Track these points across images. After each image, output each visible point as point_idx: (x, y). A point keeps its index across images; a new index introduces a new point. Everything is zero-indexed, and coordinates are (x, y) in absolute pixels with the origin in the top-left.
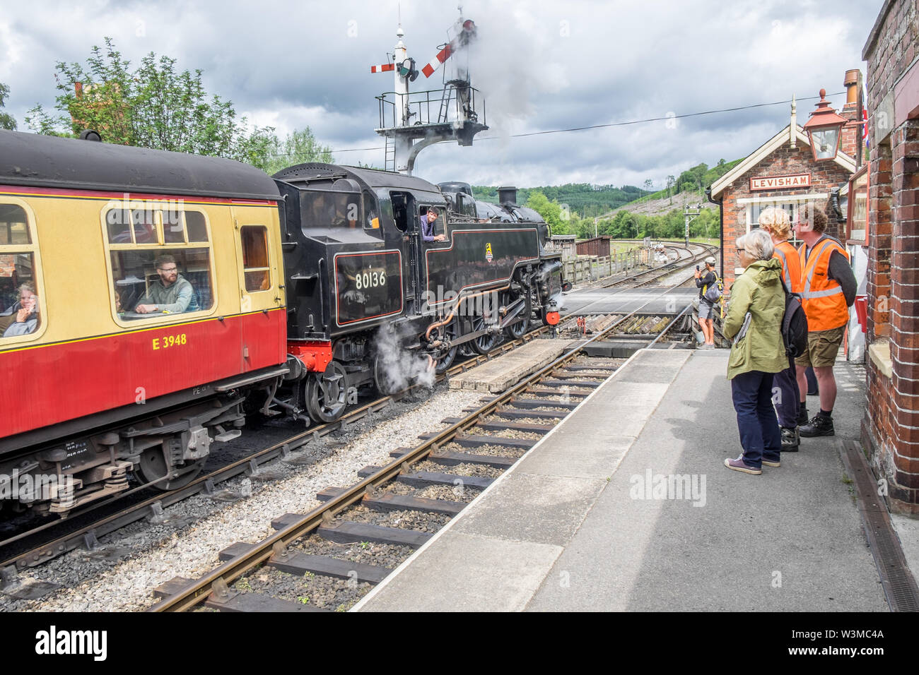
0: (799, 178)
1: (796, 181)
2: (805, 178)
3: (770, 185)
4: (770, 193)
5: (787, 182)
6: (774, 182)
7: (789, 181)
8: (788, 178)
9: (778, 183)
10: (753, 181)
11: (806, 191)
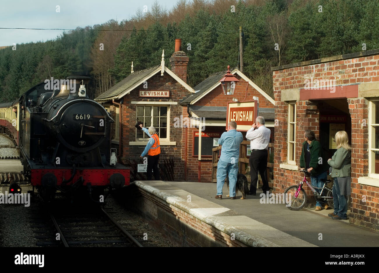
0: (164, 92)
1: (162, 94)
2: (167, 92)
3: (149, 95)
4: (149, 100)
5: (158, 94)
6: (151, 93)
7: (159, 94)
8: (158, 92)
9: (153, 94)
10: (140, 91)
11: (167, 99)
